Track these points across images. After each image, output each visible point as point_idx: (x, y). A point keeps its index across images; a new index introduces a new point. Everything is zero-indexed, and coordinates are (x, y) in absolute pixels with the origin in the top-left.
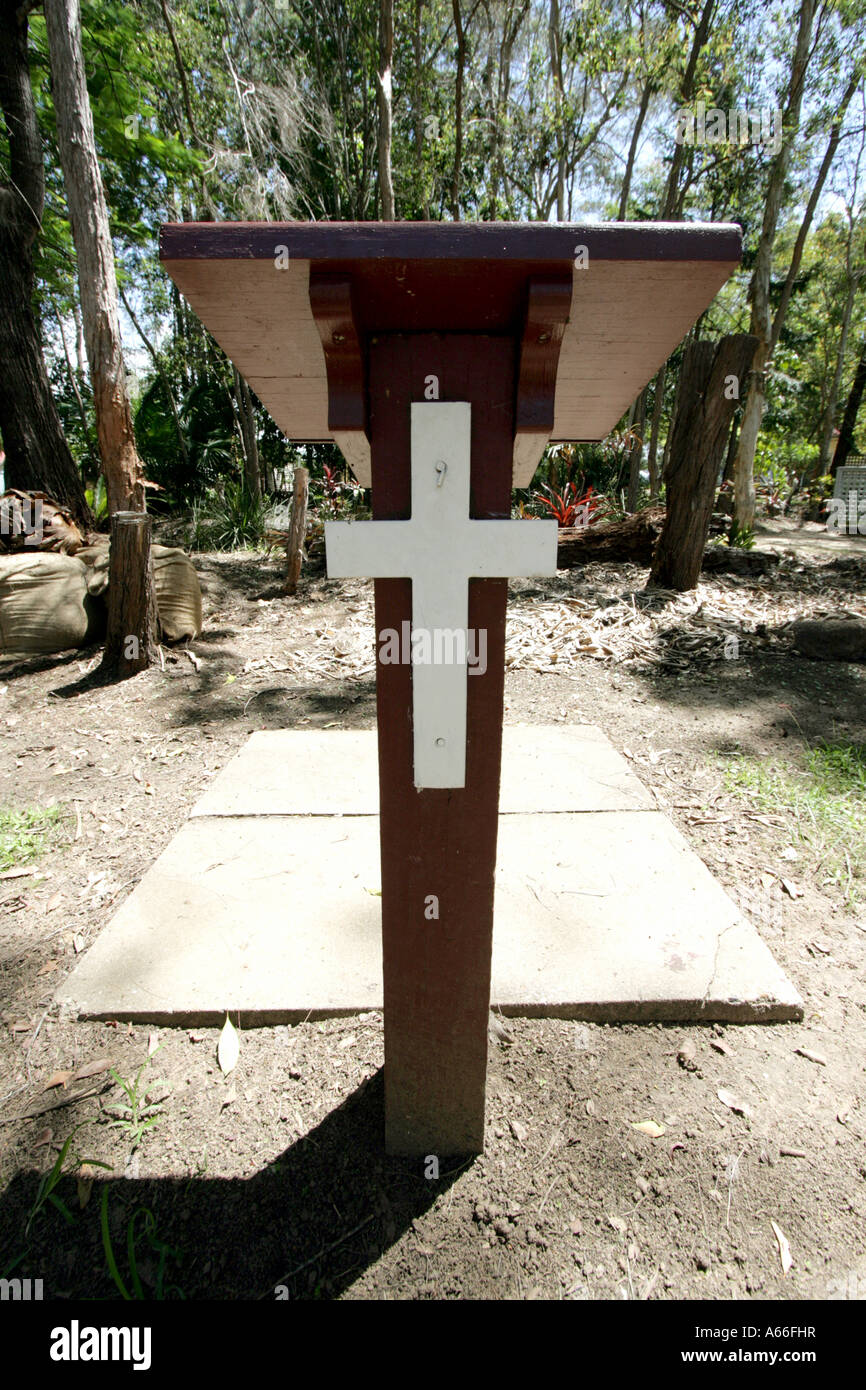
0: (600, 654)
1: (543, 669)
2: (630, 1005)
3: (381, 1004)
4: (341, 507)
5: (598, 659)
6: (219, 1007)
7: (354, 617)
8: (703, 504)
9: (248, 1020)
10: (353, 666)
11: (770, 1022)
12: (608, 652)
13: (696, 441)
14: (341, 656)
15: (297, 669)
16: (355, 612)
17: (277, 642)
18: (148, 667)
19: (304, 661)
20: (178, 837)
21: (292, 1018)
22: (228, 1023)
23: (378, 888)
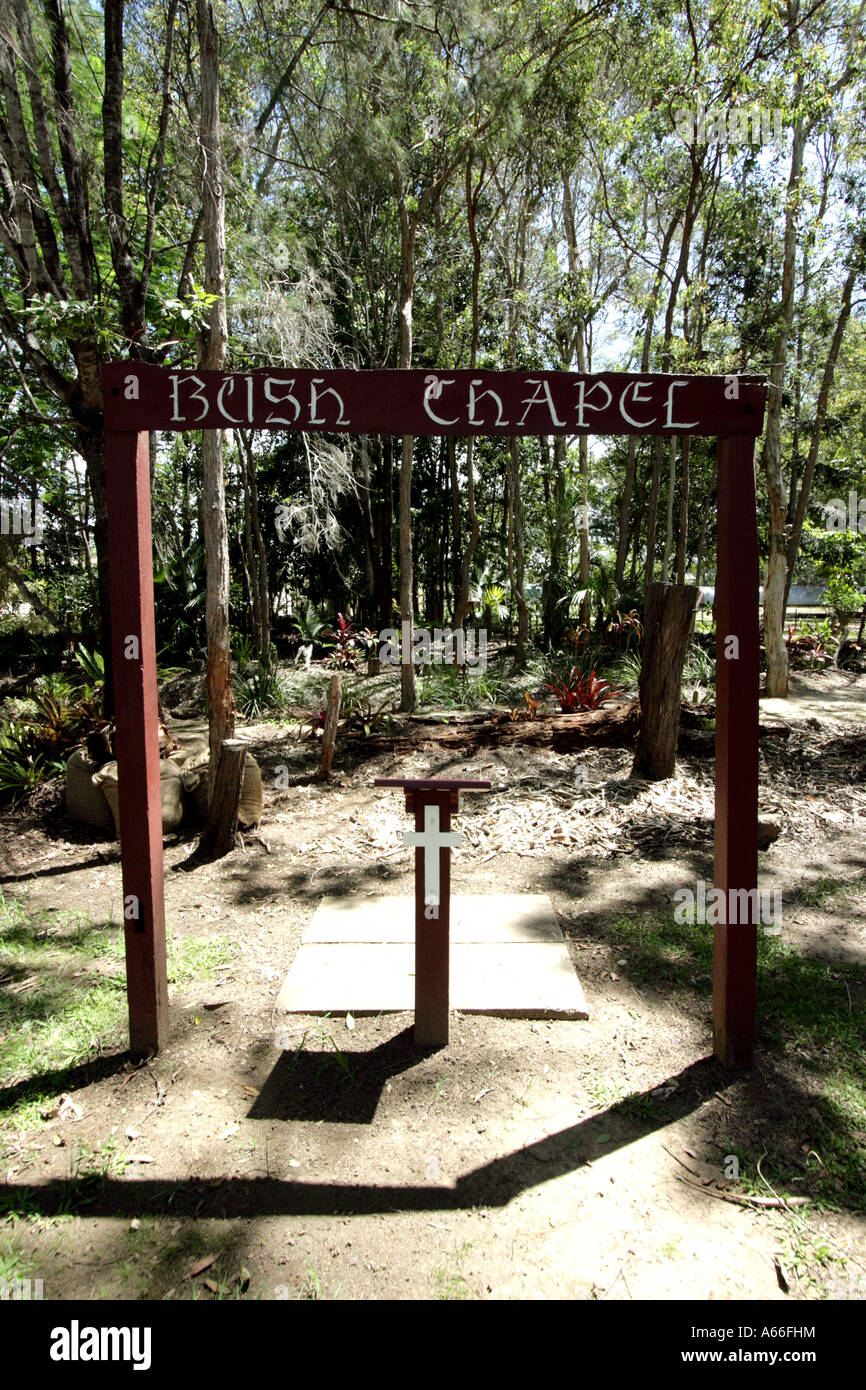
0: (567, 841)
1: (523, 853)
2: (514, 1010)
3: (413, 1008)
4: (353, 658)
5: (566, 845)
6: (345, 1009)
7: (378, 803)
8: (670, 708)
9: (358, 1014)
10: (381, 849)
11: (575, 1020)
12: (573, 840)
13: (658, 660)
14: (372, 840)
15: (341, 851)
16: (379, 798)
17: (321, 827)
18: (233, 849)
19: (344, 844)
20: (299, 953)
21: (374, 1013)
22: (349, 1015)
23: (414, 972)
